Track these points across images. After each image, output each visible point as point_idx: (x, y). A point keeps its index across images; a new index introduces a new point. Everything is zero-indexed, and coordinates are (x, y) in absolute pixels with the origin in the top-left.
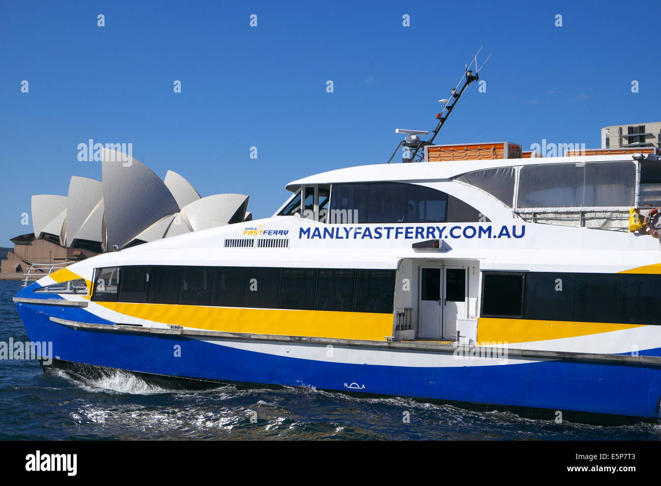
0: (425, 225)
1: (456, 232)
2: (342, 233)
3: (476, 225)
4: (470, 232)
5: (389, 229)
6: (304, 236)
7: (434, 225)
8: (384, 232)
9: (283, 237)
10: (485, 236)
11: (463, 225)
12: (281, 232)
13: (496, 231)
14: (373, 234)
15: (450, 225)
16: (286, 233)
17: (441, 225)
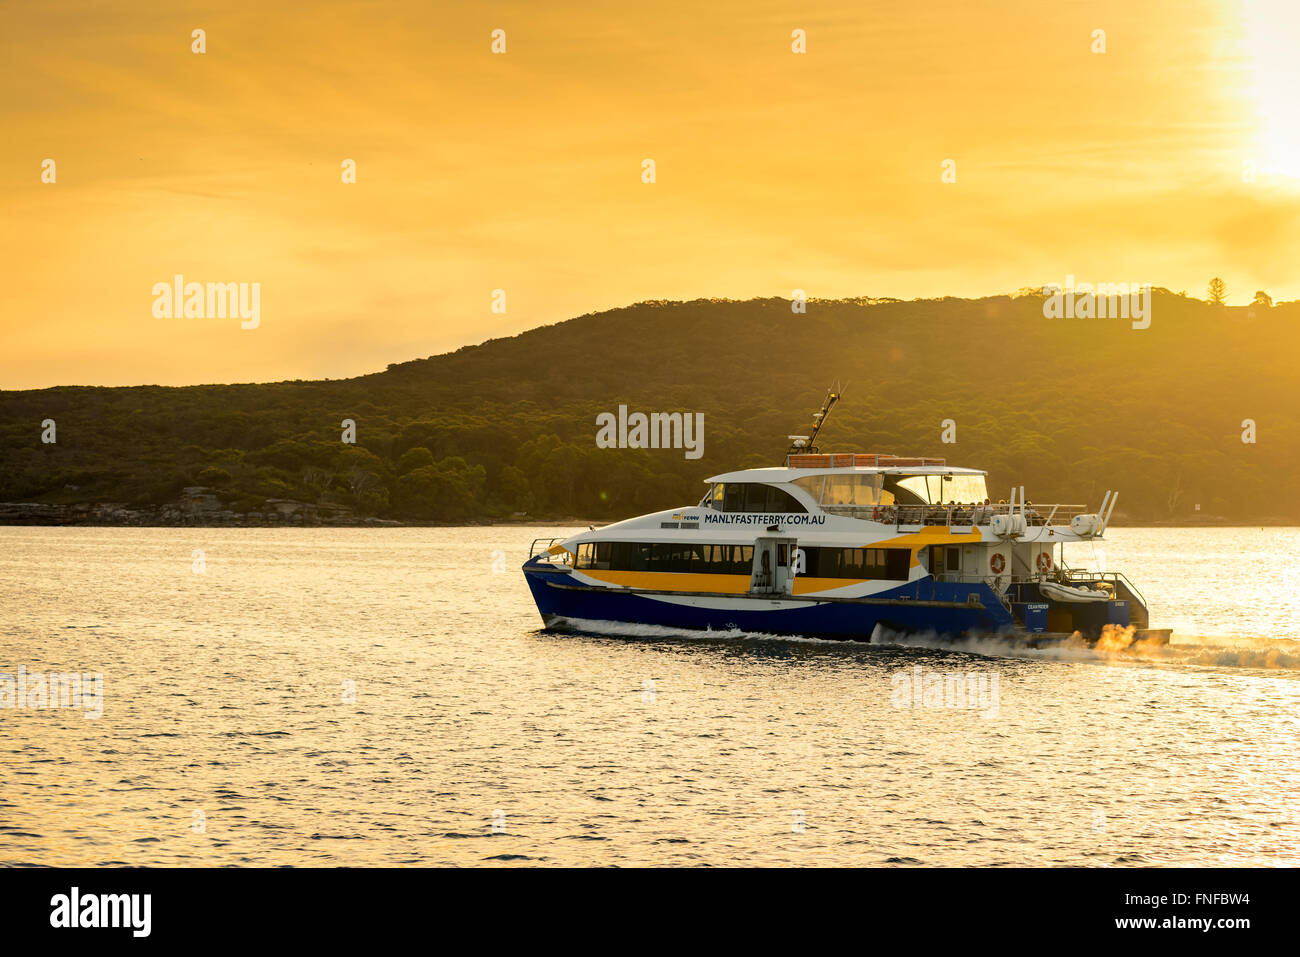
0: (775, 515)
1: (791, 520)
2: (730, 520)
3: (801, 515)
4: (797, 520)
5: (755, 517)
6: (708, 521)
7: (779, 514)
8: (752, 519)
9: (693, 521)
10: (805, 522)
11: (795, 515)
12: (692, 518)
13: (810, 520)
14: (747, 520)
15: (788, 515)
16: (697, 518)
17: (783, 514)
